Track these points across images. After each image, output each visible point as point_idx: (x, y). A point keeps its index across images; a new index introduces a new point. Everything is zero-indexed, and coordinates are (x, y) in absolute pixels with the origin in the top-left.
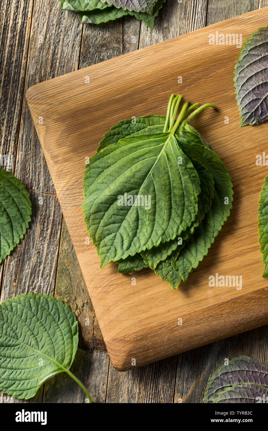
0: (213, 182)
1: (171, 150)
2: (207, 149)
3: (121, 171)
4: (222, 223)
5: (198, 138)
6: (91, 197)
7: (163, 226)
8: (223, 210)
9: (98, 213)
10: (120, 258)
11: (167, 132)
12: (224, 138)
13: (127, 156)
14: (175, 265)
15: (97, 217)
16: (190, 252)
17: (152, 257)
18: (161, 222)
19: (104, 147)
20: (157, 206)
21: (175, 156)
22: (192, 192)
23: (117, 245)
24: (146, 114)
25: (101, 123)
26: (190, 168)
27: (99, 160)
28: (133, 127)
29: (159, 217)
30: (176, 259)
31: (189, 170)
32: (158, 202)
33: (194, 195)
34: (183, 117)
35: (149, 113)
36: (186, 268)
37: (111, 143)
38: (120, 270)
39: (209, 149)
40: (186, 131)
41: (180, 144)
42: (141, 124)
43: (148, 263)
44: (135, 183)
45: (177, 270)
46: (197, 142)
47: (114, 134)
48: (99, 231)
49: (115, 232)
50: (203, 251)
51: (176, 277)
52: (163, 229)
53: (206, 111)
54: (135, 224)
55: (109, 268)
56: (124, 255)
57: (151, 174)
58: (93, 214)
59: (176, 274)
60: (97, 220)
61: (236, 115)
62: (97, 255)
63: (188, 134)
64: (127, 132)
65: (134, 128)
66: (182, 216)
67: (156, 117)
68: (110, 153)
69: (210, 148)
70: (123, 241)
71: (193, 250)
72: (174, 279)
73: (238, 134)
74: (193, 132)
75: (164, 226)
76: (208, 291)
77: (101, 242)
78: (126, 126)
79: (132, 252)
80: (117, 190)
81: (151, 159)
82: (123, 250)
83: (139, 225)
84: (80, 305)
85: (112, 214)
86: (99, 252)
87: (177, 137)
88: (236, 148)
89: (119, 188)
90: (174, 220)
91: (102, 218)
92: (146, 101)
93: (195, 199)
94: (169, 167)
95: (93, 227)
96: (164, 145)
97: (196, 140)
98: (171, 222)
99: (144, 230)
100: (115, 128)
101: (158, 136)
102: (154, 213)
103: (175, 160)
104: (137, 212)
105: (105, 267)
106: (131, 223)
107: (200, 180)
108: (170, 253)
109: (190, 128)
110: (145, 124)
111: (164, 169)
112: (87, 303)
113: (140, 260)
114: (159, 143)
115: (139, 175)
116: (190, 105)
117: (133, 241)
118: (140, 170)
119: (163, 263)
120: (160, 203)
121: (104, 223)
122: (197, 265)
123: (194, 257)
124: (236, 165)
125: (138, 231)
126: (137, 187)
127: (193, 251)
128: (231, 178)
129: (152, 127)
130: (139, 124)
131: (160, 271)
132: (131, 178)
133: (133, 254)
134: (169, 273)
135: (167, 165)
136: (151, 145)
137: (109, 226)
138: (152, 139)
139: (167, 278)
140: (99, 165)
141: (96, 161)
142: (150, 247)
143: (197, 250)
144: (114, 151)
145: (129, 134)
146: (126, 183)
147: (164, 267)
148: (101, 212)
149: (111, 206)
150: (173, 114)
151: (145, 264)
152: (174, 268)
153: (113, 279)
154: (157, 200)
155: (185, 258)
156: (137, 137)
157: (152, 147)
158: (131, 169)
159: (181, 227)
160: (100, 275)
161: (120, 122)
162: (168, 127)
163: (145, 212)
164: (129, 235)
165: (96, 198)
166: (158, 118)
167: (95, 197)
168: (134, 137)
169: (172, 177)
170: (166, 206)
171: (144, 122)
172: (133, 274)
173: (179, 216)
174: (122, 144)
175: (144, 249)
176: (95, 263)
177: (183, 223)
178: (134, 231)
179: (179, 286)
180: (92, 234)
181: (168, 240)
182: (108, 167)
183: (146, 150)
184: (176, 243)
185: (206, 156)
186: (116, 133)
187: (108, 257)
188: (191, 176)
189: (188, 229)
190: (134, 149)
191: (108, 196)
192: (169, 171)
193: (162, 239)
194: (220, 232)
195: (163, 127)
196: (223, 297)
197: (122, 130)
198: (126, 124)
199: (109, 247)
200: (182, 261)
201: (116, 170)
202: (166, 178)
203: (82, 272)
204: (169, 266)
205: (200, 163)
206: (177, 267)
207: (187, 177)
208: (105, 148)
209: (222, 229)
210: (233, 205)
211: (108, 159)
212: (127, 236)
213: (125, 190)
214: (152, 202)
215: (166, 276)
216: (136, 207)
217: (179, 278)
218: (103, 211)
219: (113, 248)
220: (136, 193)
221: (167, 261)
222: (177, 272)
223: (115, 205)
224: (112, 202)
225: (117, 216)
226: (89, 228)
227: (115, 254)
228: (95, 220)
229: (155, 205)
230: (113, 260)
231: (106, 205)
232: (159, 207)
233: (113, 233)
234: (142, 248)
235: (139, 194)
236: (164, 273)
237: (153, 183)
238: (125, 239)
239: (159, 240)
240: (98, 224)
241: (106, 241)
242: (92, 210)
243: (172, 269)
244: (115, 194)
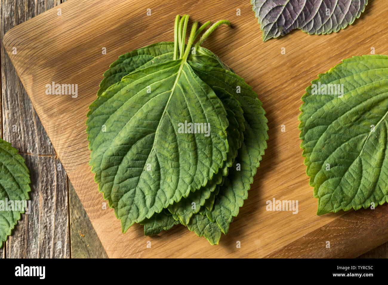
0: (242, 111)
1: (186, 79)
2: (228, 72)
3: (130, 114)
4: (260, 158)
5: (215, 61)
6: (99, 150)
7: (190, 172)
8: (258, 142)
9: (110, 169)
10: (144, 218)
11: (178, 60)
12: (246, 57)
13: (134, 95)
14: (211, 215)
15: (109, 173)
16: (227, 197)
17: (182, 211)
18: (186, 167)
19: (106, 89)
20: (179, 150)
21: (192, 86)
22: (218, 127)
23: (138, 203)
24: (150, 43)
25: (98, 62)
26: (212, 98)
27: (102, 105)
28: (136, 61)
29: (184, 162)
30: (211, 209)
31: (211, 100)
32: (180, 144)
33: (222, 129)
34: (194, 39)
35: (153, 41)
36: (225, 218)
37: (113, 84)
38: (146, 232)
39: (231, 73)
40: (201, 55)
41: (196, 71)
42: (146, 56)
43: (179, 218)
44: (149, 126)
45: (215, 222)
46: (215, 66)
47: (116, 72)
48: (114, 190)
49: (133, 188)
50: (242, 195)
51: (215, 231)
52: (191, 175)
53: (220, 29)
54: (157, 175)
55: (133, 231)
56: (148, 214)
57: (167, 112)
58: (103, 170)
59: (215, 227)
60: (110, 177)
61: (256, 29)
62: (115, 218)
63: (203, 59)
64: (130, 68)
65: (138, 62)
66: (211, 156)
67: (161, 44)
68: (113, 95)
69: (232, 71)
70: (144, 197)
71: (230, 195)
72: (213, 233)
73: (262, 51)
74: (209, 55)
75: (191, 172)
76: (255, 242)
77: (119, 203)
78: (128, 60)
79: (158, 208)
80: (128, 137)
81: (163, 95)
82: (147, 208)
83: (162, 175)
85: (126, 166)
86: (117, 215)
87: (191, 64)
88: (262, 68)
89: (131, 133)
90: (202, 163)
91: (116, 174)
92: (148, 28)
93: (224, 134)
94: (187, 100)
95: (107, 185)
96: (177, 75)
97: (214, 64)
98: (199, 166)
99: (168, 180)
100: (115, 65)
101: (168, 66)
102: (177, 158)
103: (193, 91)
104: (157, 159)
105: (128, 231)
106: (151, 174)
107: (226, 110)
108: (203, 202)
109: (205, 51)
110: (150, 54)
111: (181, 103)
113: (168, 216)
114: (170, 74)
115: (152, 115)
116: (200, 25)
117: (157, 195)
118: (152, 109)
119: (197, 216)
120: (183, 145)
121: (119, 179)
122: (238, 213)
123: (233, 203)
124: (265, 88)
125: (161, 183)
126: (152, 130)
127: (231, 197)
128: (262, 103)
129: (159, 57)
130: (143, 57)
131: (194, 226)
132: (144, 120)
133: (159, 210)
134: (205, 227)
135: (184, 99)
136: (162, 78)
137: (126, 182)
138: (161, 71)
139: (204, 233)
140: (103, 111)
141: (98, 107)
142: (179, 199)
143: (234, 195)
144: (119, 92)
145: (134, 70)
146: (138, 127)
147: (199, 220)
148: (114, 166)
149: (125, 157)
150: (182, 38)
151: (175, 221)
152: (210, 220)
153: (140, 244)
154: (178, 142)
155: (223, 206)
156: (143, 70)
157: (163, 80)
158: (142, 110)
159: (211, 170)
160: (123, 242)
161: (120, 57)
162: (178, 54)
163: (165, 158)
164: (151, 189)
165: (105, 151)
166: (165, 45)
167: (103, 150)
168: (140, 71)
169: (192, 112)
170: (190, 147)
171: (149, 53)
172: (163, 235)
173: (207, 157)
174: (126, 82)
175: (172, 202)
176: (115, 229)
177: (214, 164)
178: (157, 183)
179: (220, 241)
180: (106, 194)
181: (199, 187)
182: (114, 112)
183: (156, 84)
184: (208, 189)
185: (229, 81)
186: (117, 71)
187: (130, 219)
188: (215, 107)
189: (221, 170)
190: (142, 86)
191: (119, 146)
192: (188, 105)
193: (192, 188)
194: (258, 170)
195: (173, 55)
196: (273, 246)
197: (124, 66)
198: (127, 58)
199: (129, 207)
200: (219, 210)
201: (123, 114)
202: (185, 114)
203: (102, 241)
204: (204, 218)
205: (222, 90)
206: (214, 218)
207: (210, 109)
208: (107, 90)
209: (260, 165)
210: (269, 135)
211: (112, 102)
212: (149, 190)
213: (138, 136)
214: (173, 145)
215: (202, 231)
216: (155, 154)
217: (218, 231)
218: (116, 165)
219: (134, 207)
220: (152, 137)
221: (201, 213)
222: (215, 224)
223: (129, 156)
224: (125, 152)
225: (133, 168)
226: (102, 187)
227: (138, 213)
228: (107, 177)
229: (176, 148)
230: (136, 222)
231: (118, 157)
232: (182, 150)
233: (132, 189)
234: (169, 201)
235: (155, 139)
236: (199, 228)
237: (171, 122)
238: (147, 195)
239: (187, 189)
240: (111, 182)
241: (124, 201)
242: (102, 165)
243: (208, 222)
244: (126, 142)
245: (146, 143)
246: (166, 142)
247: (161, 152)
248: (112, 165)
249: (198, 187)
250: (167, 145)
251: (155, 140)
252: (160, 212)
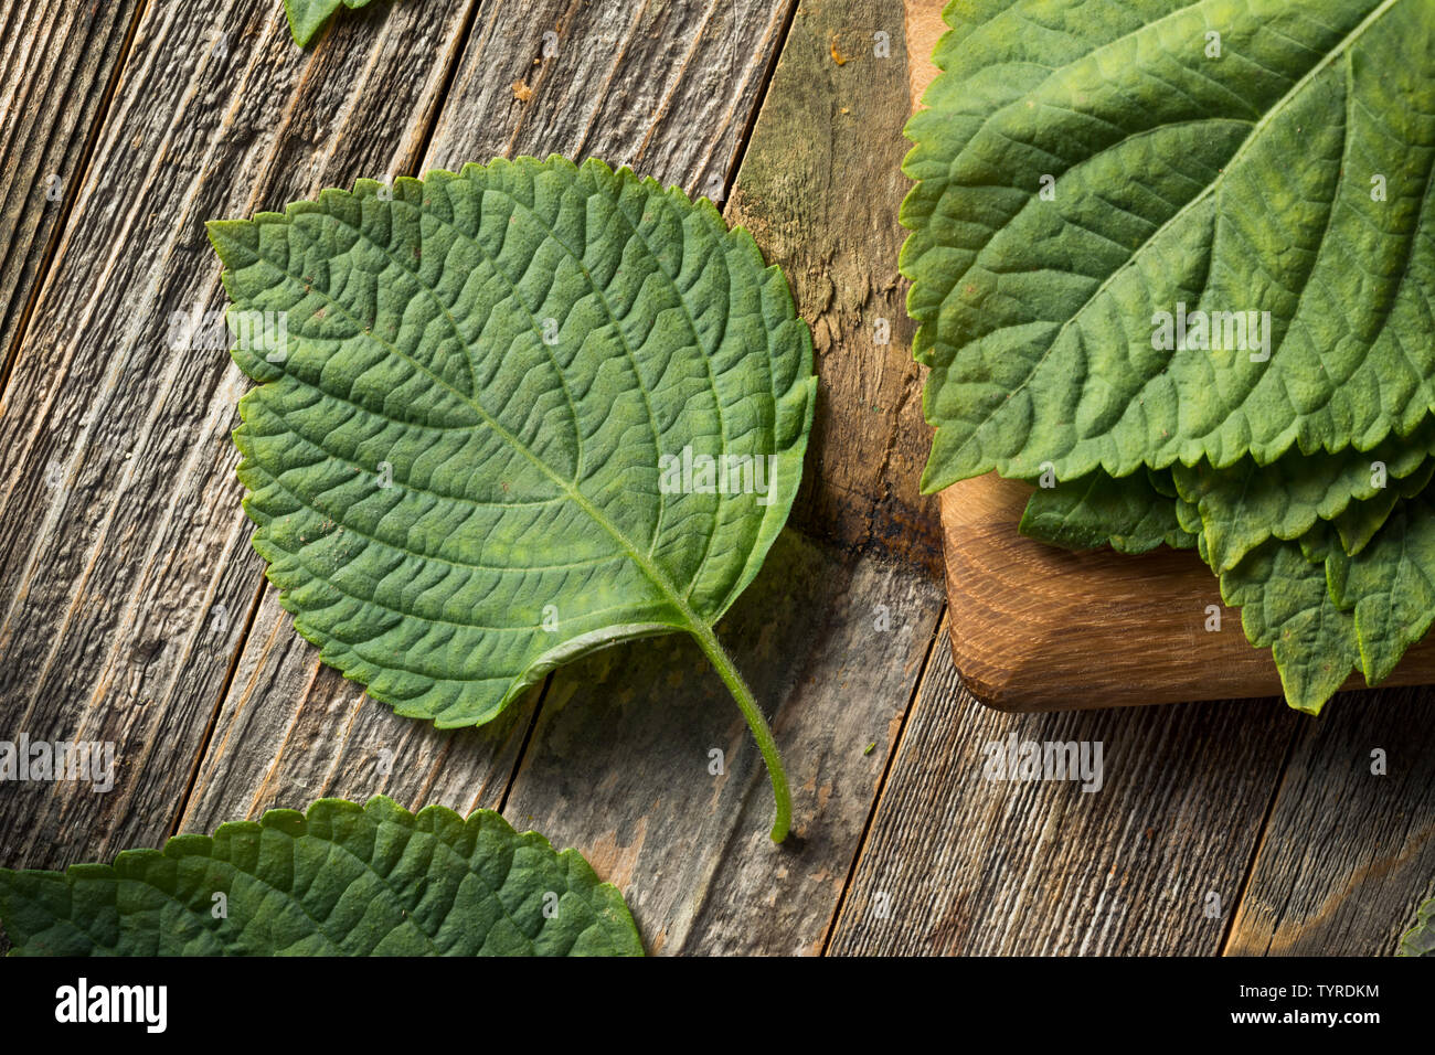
7: (1326, 360)
9: (988, 191)
14: (1345, 578)
15: (979, 210)
17: (1229, 504)
18: (1322, 332)
20: (1326, 243)
23: (1044, 391)
29: (1322, 304)
30: (1357, 547)
32: (1340, 221)
36: (1400, 615)
38: (1028, 522)
43: (1201, 527)
44: (1241, 80)
45: (1348, 611)
48: (965, 289)
49: (1052, 319)
51: (1331, 648)
52: (1324, 376)
56: (1068, 459)
57: (1349, 53)
58: (960, 183)
59: (1335, 633)
60: (971, 226)
70: (1082, 379)
72: (1317, 654)
75: (1334, 364)
77: (960, 352)
79: (1120, 455)
82: (1072, 430)
85: (1065, 211)
86: (932, 403)
89: (1148, 79)
90: (1397, 343)
91: (1003, 223)
95: (942, 256)
98: (1379, 353)
99: (1221, 353)
102: (1299, 277)
104: (1208, 242)
106: (1156, 296)
108: (1334, 504)
115: (1276, 41)
117: (1142, 396)
119: (1283, 554)
120: (1350, 230)
121: (1009, 253)
126: (1249, 106)
131: (1250, 591)
132: (1230, 48)
133: (1120, 466)
134: (1295, 613)
142: (1228, 455)
146: (1193, 65)
147: (1282, 574)
148: (1010, 185)
149: (1073, 171)
151: (1176, 525)
152: (1331, 595)
154: (1336, 207)
159: (1424, 393)
163: (1249, 254)
164: (1125, 356)
165: (1003, 104)
167: (996, 93)
170: (1378, 254)
175: (1191, 456)
180: (923, 294)
181: (1338, 444)
191: (1072, 112)
193: (1306, 432)
199: (998, 391)
200: (1387, 568)
204: (1307, 575)
212: (1114, 355)
213: (1174, 104)
214: (1309, 213)
215: (1274, 625)
216: (1210, 215)
217: (1341, 656)
218: (1020, 187)
219: (1016, 402)
220: (1232, 136)
221: (1305, 550)
222: (1341, 618)
223: (1100, 172)
224: (1086, 149)
225: (1090, 233)
226: (920, 253)
227: (1022, 436)
228: (961, 219)
229: (1316, 232)
230: (1000, 468)
231: (1047, 155)
232: (1336, 248)
233: (1044, 318)
234: (1179, 445)
235: (1244, 147)
236: (1267, 608)
237: (1345, 109)
238: (1098, 374)
239: (1284, 428)
240: (970, 248)
241: (989, 355)
242: (962, 161)
243: (1317, 598)
244: (1112, 109)
245: (1194, 152)
246: (1284, 183)
247: (1243, 218)
248: (1006, 178)
249: (1333, 440)
250: (1280, 201)
251: (1238, 155)
252: (1120, 473)
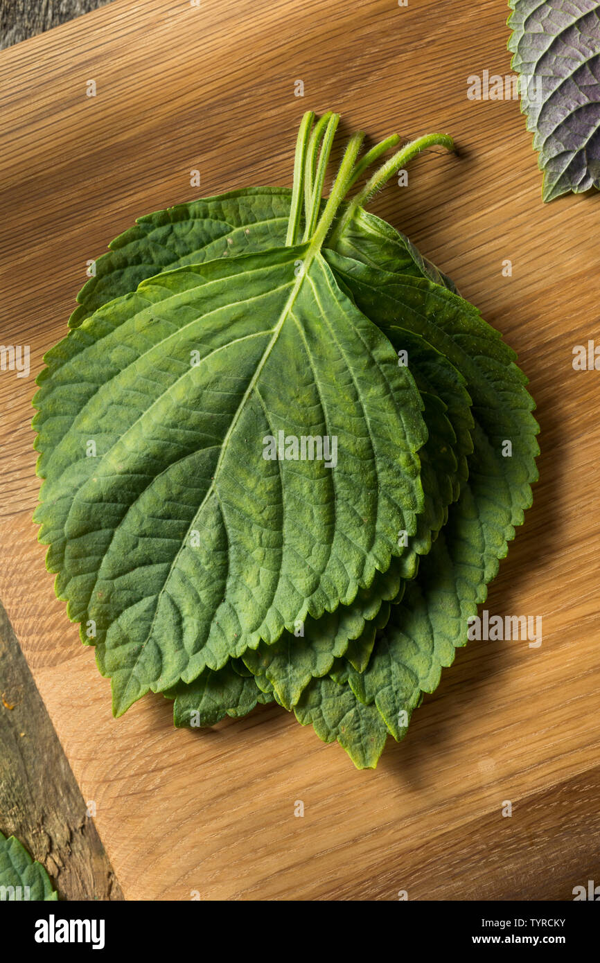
0: (468, 398)
1: (315, 303)
2: (436, 288)
3: (154, 387)
4: (510, 534)
5: (402, 253)
6: (63, 480)
7: (310, 561)
8: (508, 487)
9: (89, 536)
10: (176, 680)
11: (298, 244)
12: (492, 244)
13: (170, 334)
14: (363, 685)
15: (89, 548)
16: (410, 637)
17: (283, 667)
18: (301, 546)
19: (93, 310)
20: (285, 497)
21: (330, 325)
22: (398, 441)
23: (161, 636)
24: (225, 185)
25: (77, 231)
26: (384, 361)
27: (80, 355)
28: (183, 235)
29: (296, 532)
30: (363, 667)
31: (382, 367)
32: (288, 482)
33: (407, 450)
34: (349, 187)
35: (235, 182)
36: (401, 695)
37: (114, 295)
38: (178, 719)
39: (445, 290)
40: (362, 234)
41: (345, 281)
42: (211, 223)
43: (272, 687)
44: (204, 425)
45: (372, 704)
46: (402, 269)
47: (125, 264)
48: (97, 595)
49: (151, 595)
50: (453, 633)
51: (370, 728)
52: (312, 571)
53: (423, 159)
54: (219, 562)
55: (142, 712)
56: (187, 669)
57: (257, 389)
58: (72, 538)
59: (370, 718)
60: (88, 559)
61: (526, 163)
62: (97, 673)
63: (369, 245)
64: (164, 254)
65: (188, 238)
66: (374, 521)
67: (257, 193)
68: (112, 330)
69: (448, 284)
70: (180, 622)
71: (418, 631)
72: (364, 734)
73: (538, 230)
74: (387, 235)
75: (314, 562)
76: (479, 763)
77: (108, 631)
78: (160, 232)
79: (215, 656)
80: (145, 453)
81: (249, 340)
82: (185, 652)
83: (232, 565)
84: (60, 837)
85: (136, 532)
86: (103, 664)
87: (334, 259)
88: (535, 276)
89: (152, 443)
90: (345, 538)
91: (105, 551)
92: (222, 142)
93: (413, 463)
94: (315, 360)
95: (78, 582)
96: (291, 287)
97: (399, 262)
98: (337, 547)
99: (249, 580)
100: (123, 243)
101: (267, 260)
102: (277, 521)
103: (332, 338)
104: (221, 520)
105: (130, 711)
106: (203, 560)
107: (422, 395)
108: (340, 648)
109: (376, 225)
110: (224, 219)
111: (298, 369)
112: (83, 827)
113: (244, 680)
114: (272, 284)
115: (214, 397)
116: (368, 143)
117: (216, 619)
118: (217, 380)
119: (323, 685)
120: (295, 485)
121: (114, 566)
122: (437, 683)
123: (425, 653)
124: (539, 334)
125: (228, 585)
126: (214, 437)
127: (420, 636)
128: (527, 379)
129: (247, 229)
130: (202, 223)
131: (314, 712)
132: (191, 408)
133: (218, 663)
134: (343, 716)
135: (307, 357)
136: (248, 294)
137: (132, 575)
138: (249, 273)
139: (338, 733)
140: (81, 372)
141: (68, 358)
142: (274, 636)
143: (431, 631)
144: (128, 321)
145: (174, 259)
146: (174, 426)
147: (328, 696)
148: (101, 529)
149: (132, 508)
150: (313, 181)
151: (260, 692)
152: (359, 699)
153: (160, 748)
154: (283, 475)
155: (396, 660)
156: (198, 267)
157: (253, 299)
158: (188, 378)
159: (370, 559)
160: (115, 739)
161: (141, 221)
162: (301, 223)
163: (245, 518)
164: (198, 600)
165: (80, 485)
166: (266, 196)
167: (74, 481)
168: (189, 270)
169: (328, 396)
170: (315, 492)
171: (220, 216)
172: (225, 728)
173: (361, 523)
174: (150, 295)
175: (254, 643)
176: (95, 700)
177: (378, 544)
178: (217, 585)
179: (384, 755)
180: (75, 606)
181: (333, 606)
182: (111, 376)
183: (232, 309)
184: (357, 612)
185: (437, 312)
186: (129, 260)
187: (137, 680)
188: (392, 386)
189: (397, 562)
190: (193, 311)
191: (117, 476)
192: (316, 376)
193: (313, 606)
194: (503, 565)
195: (285, 226)
196: (530, 778)
197: (150, 246)
198: (160, 225)
199: (136, 645)
200: (385, 672)
201: (137, 386)
202: (307, 401)
203: (57, 730)
204: (342, 692)
205: (416, 338)
206: (370, 692)
207: (376, 390)
208: (97, 314)
209: (510, 553)
210: (539, 469)
211: (110, 349)
212: (193, 602)
213: (172, 451)
214: (269, 484)
215: (334, 727)
216: (216, 505)
217: (378, 730)
218: (106, 527)
219: (149, 648)
220: (211, 457)
221: (333, 677)
222: (370, 709)
223: (147, 503)
224: (134, 494)
225: (154, 539)
226: (65, 585)
227: (159, 666)
228: (81, 557)
229: (278, 491)
230: (152, 689)
231: (114, 505)
232: (292, 497)
233: (147, 595)
234: (246, 639)
235: (220, 462)
236: (326, 719)
237: (266, 419)
238: (187, 615)
239: (300, 609)
240: (92, 572)
241: (124, 627)
242: (69, 525)
243: (352, 703)
244: (139, 466)
245: (194, 473)
246: (249, 473)
247: (234, 500)
248: (97, 526)
249: (329, 605)
250: (251, 483)
251: (219, 466)
252: (219, 667)
